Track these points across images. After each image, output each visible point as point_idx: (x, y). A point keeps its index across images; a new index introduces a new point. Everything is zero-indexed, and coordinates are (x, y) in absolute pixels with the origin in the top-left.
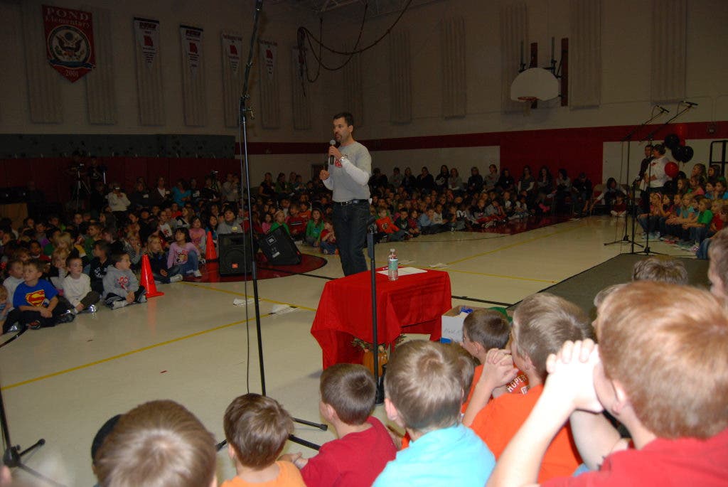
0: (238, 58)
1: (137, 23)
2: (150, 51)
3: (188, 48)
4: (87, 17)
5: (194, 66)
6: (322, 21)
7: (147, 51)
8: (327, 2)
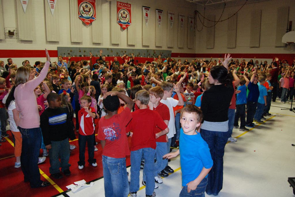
0: (172, 21)
1: (144, 8)
2: (147, 18)
3: (158, 17)
4: (130, 6)
5: (159, 24)
6: (205, 8)
7: (146, 18)
8: (209, 1)
